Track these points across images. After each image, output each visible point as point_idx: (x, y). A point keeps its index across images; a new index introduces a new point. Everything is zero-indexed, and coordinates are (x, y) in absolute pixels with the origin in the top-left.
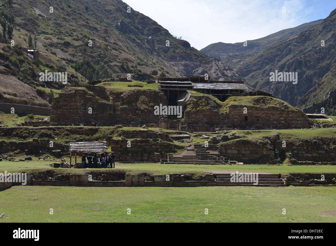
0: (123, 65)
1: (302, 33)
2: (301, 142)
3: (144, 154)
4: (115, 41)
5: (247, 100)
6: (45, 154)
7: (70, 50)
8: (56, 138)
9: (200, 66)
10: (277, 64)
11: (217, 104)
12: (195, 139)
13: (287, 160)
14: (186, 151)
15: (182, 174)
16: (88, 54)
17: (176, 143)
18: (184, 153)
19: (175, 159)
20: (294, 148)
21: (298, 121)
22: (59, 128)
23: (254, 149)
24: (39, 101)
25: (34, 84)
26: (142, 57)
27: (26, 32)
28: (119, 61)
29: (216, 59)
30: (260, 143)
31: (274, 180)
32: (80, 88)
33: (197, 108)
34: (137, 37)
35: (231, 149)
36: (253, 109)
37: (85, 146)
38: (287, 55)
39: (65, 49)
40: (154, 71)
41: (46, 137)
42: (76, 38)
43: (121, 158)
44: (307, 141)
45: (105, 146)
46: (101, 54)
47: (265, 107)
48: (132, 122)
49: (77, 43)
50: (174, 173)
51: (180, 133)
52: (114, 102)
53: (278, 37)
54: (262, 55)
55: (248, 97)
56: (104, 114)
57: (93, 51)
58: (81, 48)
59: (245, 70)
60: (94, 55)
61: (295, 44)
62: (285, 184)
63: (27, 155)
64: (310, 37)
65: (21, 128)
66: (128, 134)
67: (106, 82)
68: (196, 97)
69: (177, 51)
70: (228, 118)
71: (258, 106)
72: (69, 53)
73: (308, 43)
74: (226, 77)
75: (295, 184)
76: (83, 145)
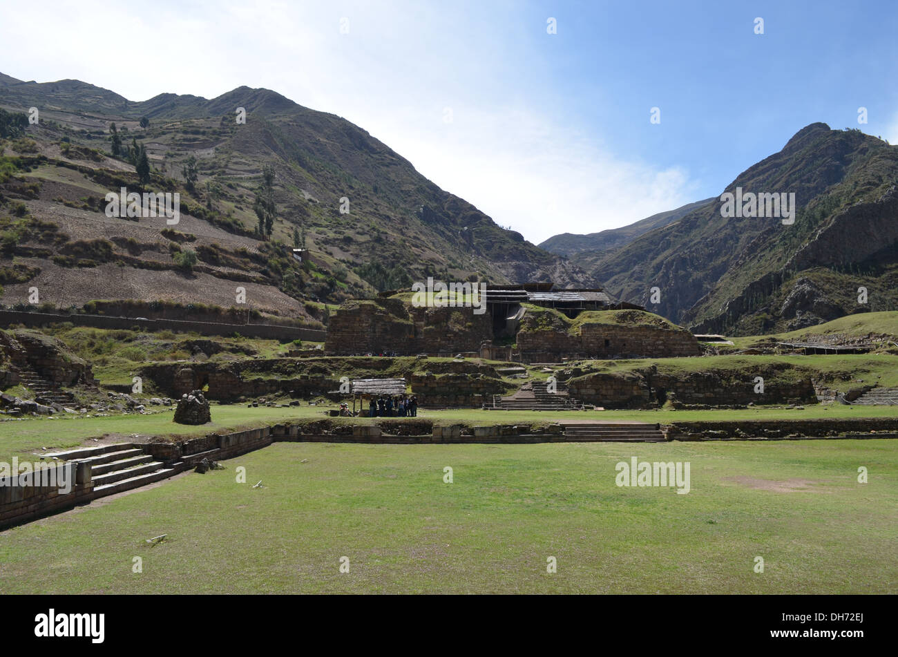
0: (427, 268)
1: (685, 217)
2: (688, 377)
3: (459, 397)
4: (415, 235)
5: (607, 316)
6: (318, 396)
7: (353, 248)
8: (333, 374)
9: (538, 268)
10: (650, 264)
11: (564, 322)
12: (532, 374)
13: (668, 403)
14: (520, 391)
15: (515, 425)
16: (378, 253)
17: (506, 379)
18: (517, 395)
19: (504, 403)
20: (679, 384)
21: (683, 345)
22: (338, 360)
23: (620, 387)
24: (309, 320)
25: (302, 297)
26: (454, 256)
27: (292, 225)
28: (422, 262)
29: (561, 258)
30: (629, 378)
31: (650, 433)
32: (367, 302)
33: (534, 328)
34: (447, 229)
35: (586, 388)
36: (618, 329)
37: (375, 385)
38: (664, 250)
39: (345, 247)
40: (472, 276)
41: (319, 372)
42: (361, 230)
43: (426, 402)
44: (696, 375)
45: (403, 386)
46: (397, 253)
47: (634, 325)
48: (441, 350)
49: (361, 239)
50: (504, 424)
51: (511, 366)
52: (414, 321)
53: (651, 225)
54: (628, 250)
55: (610, 311)
56: (402, 339)
57: (385, 249)
58: (367, 245)
59: (604, 273)
60: (386, 254)
61: (676, 233)
62: (666, 438)
63: (293, 398)
64: (698, 224)
65: (285, 360)
66: (434, 367)
67: (404, 293)
68: (533, 313)
69: (505, 247)
70: (580, 342)
71: (624, 325)
72: (351, 252)
73: (694, 232)
74: (576, 284)
75: (681, 438)
76: (371, 383)
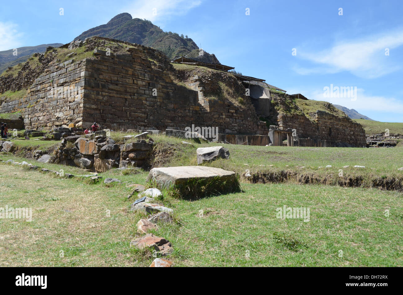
33: (289, 111)
36: (334, 118)
56: (187, 111)
71: (335, 115)
